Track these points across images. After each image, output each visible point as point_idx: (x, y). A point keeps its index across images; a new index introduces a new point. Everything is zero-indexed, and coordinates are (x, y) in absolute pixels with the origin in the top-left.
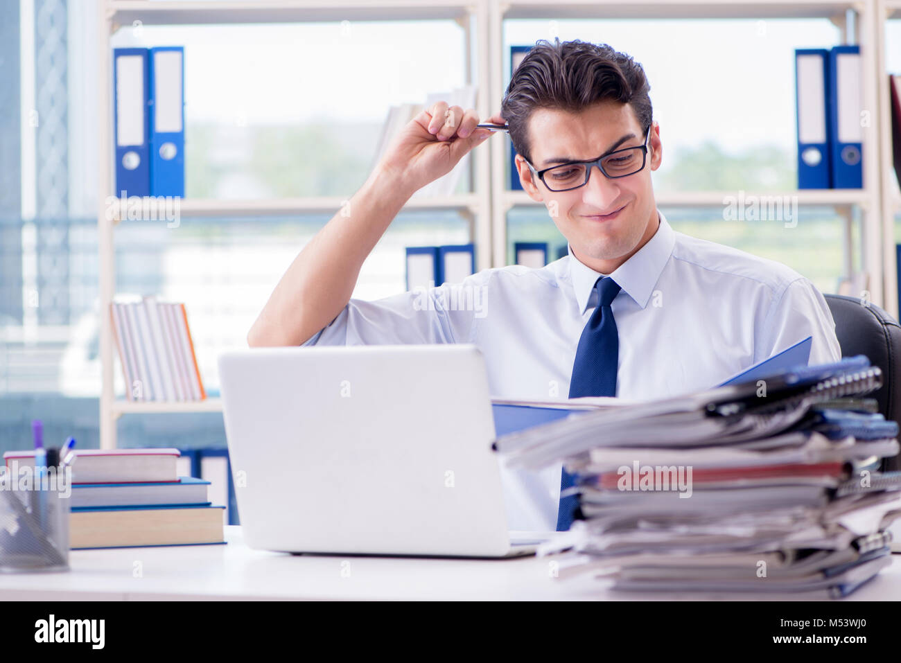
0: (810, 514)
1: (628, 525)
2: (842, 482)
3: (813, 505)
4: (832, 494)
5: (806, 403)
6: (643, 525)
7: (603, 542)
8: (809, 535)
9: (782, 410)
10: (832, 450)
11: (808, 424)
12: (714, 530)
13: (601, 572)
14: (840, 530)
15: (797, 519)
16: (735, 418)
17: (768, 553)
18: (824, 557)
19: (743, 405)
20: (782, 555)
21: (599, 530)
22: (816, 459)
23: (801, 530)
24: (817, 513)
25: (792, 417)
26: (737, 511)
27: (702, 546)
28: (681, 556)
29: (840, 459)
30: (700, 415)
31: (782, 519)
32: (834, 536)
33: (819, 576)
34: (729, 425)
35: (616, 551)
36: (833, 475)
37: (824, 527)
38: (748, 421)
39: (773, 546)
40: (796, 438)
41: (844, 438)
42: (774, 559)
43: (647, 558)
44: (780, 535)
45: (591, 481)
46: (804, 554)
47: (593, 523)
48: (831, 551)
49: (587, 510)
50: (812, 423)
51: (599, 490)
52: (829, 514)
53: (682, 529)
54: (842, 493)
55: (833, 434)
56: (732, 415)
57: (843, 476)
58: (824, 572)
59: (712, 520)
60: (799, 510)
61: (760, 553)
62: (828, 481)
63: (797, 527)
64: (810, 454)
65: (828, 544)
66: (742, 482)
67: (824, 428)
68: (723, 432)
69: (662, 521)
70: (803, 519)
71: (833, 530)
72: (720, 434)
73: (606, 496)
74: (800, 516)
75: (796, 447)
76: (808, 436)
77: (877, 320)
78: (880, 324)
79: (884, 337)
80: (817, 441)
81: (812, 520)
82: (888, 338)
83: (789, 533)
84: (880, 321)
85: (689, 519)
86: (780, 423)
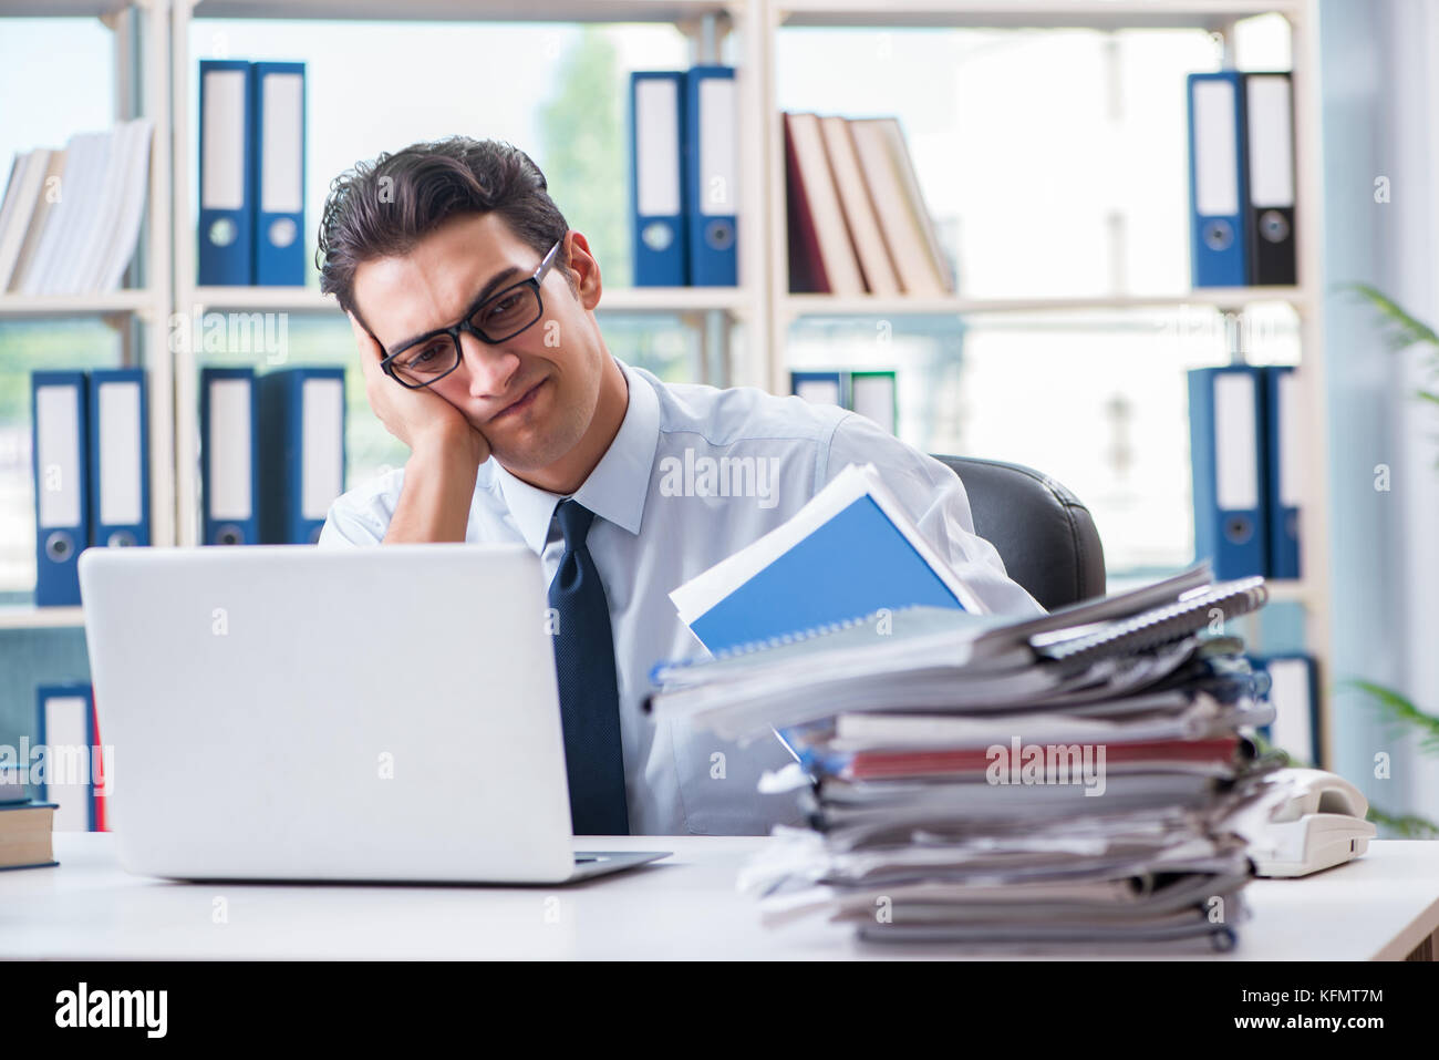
0: (1190, 818)
1: (897, 837)
2: (1239, 769)
3: (1192, 804)
4: (1224, 786)
5: (1187, 647)
6: (920, 837)
7: (859, 865)
8: (1189, 851)
10: (1218, 717)
11: (1185, 675)
12: (1038, 845)
14: (1235, 844)
15: (1170, 826)
17: (1115, 881)
18: (1200, 885)
20: (1137, 883)
21: (845, 845)
22: (1203, 731)
23: (1179, 844)
24: (1202, 816)
25: (1165, 665)
27: (1018, 868)
28: (985, 886)
31: (1147, 827)
32: (1228, 854)
33: (1194, 915)
35: (878, 879)
36: (1226, 758)
37: (1213, 838)
39: (1129, 871)
40: (1173, 699)
42: (1124, 892)
43: (930, 889)
44: (1149, 851)
46: (1166, 879)
48: (1211, 876)
49: (834, 814)
50: (1194, 675)
51: (844, 782)
52: (1215, 815)
53: (986, 844)
55: (1224, 693)
57: (1241, 762)
59: (1033, 829)
60: (1174, 813)
61: (1106, 881)
62: (1219, 769)
63: (1172, 838)
64: (1193, 725)
67: (1211, 685)
68: (1056, 688)
69: (950, 831)
70: (1180, 826)
71: (1226, 843)
72: (1052, 692)
73: (862, 791)
74: (1176, 822)
75: (1174, 713)
76: (1191, 697)
77: (1055, 499)
78: (1059, 504)
79: (1068, 525)
80: (1205, 705)
81: (1195, 828)
82: (1075, 526)
83: (1161, 848)
84: (1060, 500)
85: (993, 828)
86: (1147, 674)
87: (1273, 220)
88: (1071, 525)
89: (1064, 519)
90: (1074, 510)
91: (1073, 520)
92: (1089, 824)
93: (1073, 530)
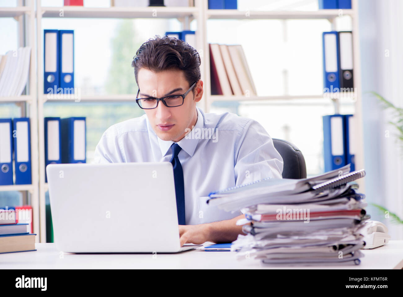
0: (349, 230)
1: (273, 236)
2: (361, 218)
3: (350, 227)
4: (357, 222)
6: (279, 236)
7: (263, 243)
8: (348, 239)
10: (357, 204)
14: (360, 237)
15: (344, 233)
17: (329, 247)
18: (351, 248)
20: (335, 248)
21: (259, 238)
22: (352, 208)
23: (346, 237)
24: (352, 230)
25: (342, 191)
26: (319, 230)
27: (305, 244)
28: (296, 249)
31: (338, 233)
32: (358, 239)
33: (350, 256)
36: (358, 215)
37: (355, 235)
39: (333, 244)
40: (345, 199)
42: (331, 249)
43: (282, 250)
44: (338, 239)
46: (341, 247)
47: (257, 236)
48: (354, 245)
49: (256, 230)
52: (355, 230)
53: (296, 238)
57: (361, 216)
59: (308, 234)
60: (345, 229)
61: (327, 247)
63: (344, 236)
64: (350, 206)
65: (355, 242)
66: (320, 218)
67: (354, 196)
68: (314, 197)
69: (287, 234)
70: (347, 232)
71: (358, 237)
72: (312, 198)
73: (263, 224)
74: (345, 231)
75: (345, 203)
76: (349, 199)
80: (353, 201)
81: (351, 233)
83: (342, 238)
85: (298, 233)
86: (337, 193)
87: (347, 73)
92: (323, 232)
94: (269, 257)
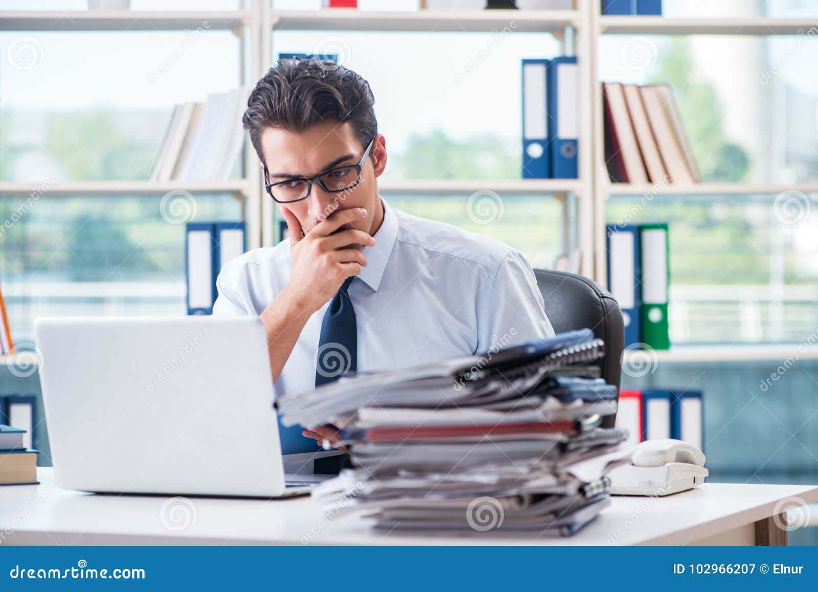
0: (544, 465)
1: (390, 473)
2: (571, 437)
3: (548, 457)
4: (563, 448)
5: (542, 371)
6: (403, 473)
7: (368, 488)
8: (543, 482)
9: (522, 376)
10: (563, 410)
11: (544, 387)
12: (463, 478)
13: (365, 512)
14: (570, 478)
15: (533, 469)
16: (481, 383)
17: (508, 498)
18: (556, 501)
19: (488, 371)
20: (520, 499)
21: (364, 477)
22: (549, 418)
23: (537, 478)
24: (551, 463)
25: (530, 382)
26: (482, 462)
27: (451, 490)
28: (434, 500)
29: (569, 417)
30: (452, 380)
31: (521, 470)
32: (564, 483)
33: (551, 517)
34: (477, 388)
35: (378, 495)
36: (564, 432)
37: (556, 475)
38: (493, 385)
39: (513, 492)
40: (534, 400)
41: (573, 400)
42: (513, 504)
43: (406, 501)
45: (358, 435)
46: (539, 498)
47: (359, 471)
48: (561, 496)
49: (355, 460)
50: (547, 387)
51: (365, 443)
52: (560, 464)
53: (436, 477)
54: (572, 446)
55: (565, 396)
56: (479, 379)
57: (573, 433)
58: (555, 513)
59: (461, 469)
60: (535, 462)
61: (501, 497)
62: (560, 437)
63: (533, 476)
64: (545, 413)
65: (560, 490)
66: (487, 437)
67: (557, 392)
68: (471, 395)
69: (419, 470)
70: (539, 469)
71: (564, 477)
72: (469, 397)
73: (371, 448)
74: (535, 466)
75: (533, 407)
77: (595, 294)
78: (598, 297)
79: (601, 308)
80: (552, 403)
81: (547, 470)
82: (605, 309)
83: (526, 481)
84: (598, 295)
85: (442, 468)
86: (519, 388)
88: (603, 308)
89: (599, 305)
90: (606, 300)
91: (604, 305)
92: (492, 468)
93: (603, 311)
94: (388, 514)
